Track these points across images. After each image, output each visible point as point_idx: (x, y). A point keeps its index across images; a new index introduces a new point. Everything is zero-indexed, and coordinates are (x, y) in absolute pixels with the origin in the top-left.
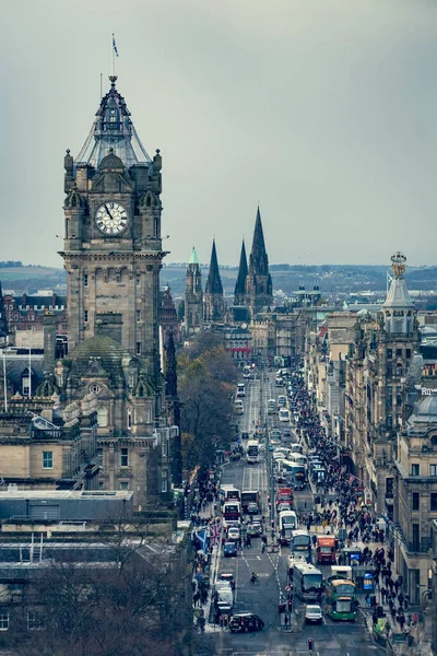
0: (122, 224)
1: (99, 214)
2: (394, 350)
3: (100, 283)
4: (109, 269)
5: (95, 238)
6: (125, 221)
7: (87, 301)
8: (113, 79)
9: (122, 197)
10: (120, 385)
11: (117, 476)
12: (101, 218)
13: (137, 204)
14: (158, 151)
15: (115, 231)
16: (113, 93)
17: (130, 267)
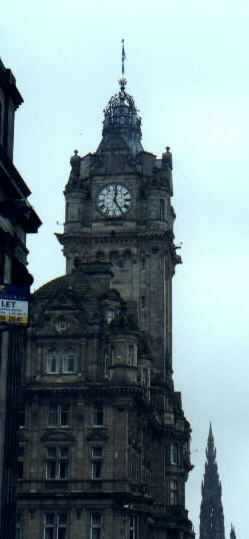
0: (125, 206)
1: (101, 197)
4: (111, 253)
6: (128, 203)
8: (123, 83)
9: (126, 179)
12: (104, 201)
14: (168, 149)
15: (118, 213)
16: (123, 96)
17: (134, 250)
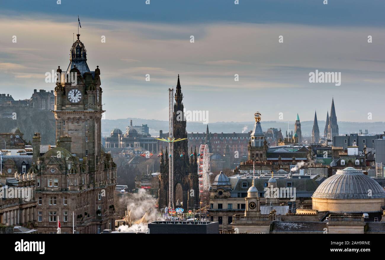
0: (79, 98)
1: (69, 94)
2: (255, 154)
3: (70, 124)
4: (74, 118)
5: (68, 104)
6: (80, 97)
7: (64, 132)
8: (78, 35)
9: (79, 87)
10: (64, 169)
11: (62, 209)
12: (70, 96)
13: (86, 89)
14: (98, 67)
15: (76, 101)
16: (78, 41)
17: (83, 117)
